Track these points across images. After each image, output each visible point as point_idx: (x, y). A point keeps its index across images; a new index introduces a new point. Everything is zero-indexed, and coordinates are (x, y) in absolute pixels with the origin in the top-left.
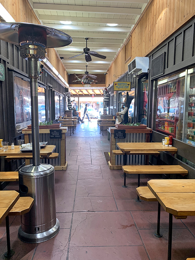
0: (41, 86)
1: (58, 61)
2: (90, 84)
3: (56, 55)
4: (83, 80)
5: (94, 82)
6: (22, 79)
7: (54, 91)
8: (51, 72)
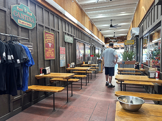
0: (88, 45)
1: (98, 32)
2: (117, 42)
3: (97, 29)
4: (113, 40)
5: (120, 41)
6: (80, 42)
7: (95, 47)
8: (94, 38)
